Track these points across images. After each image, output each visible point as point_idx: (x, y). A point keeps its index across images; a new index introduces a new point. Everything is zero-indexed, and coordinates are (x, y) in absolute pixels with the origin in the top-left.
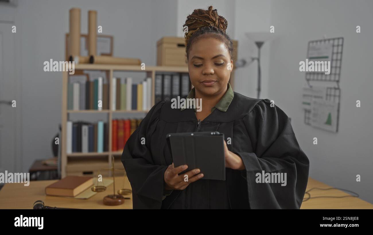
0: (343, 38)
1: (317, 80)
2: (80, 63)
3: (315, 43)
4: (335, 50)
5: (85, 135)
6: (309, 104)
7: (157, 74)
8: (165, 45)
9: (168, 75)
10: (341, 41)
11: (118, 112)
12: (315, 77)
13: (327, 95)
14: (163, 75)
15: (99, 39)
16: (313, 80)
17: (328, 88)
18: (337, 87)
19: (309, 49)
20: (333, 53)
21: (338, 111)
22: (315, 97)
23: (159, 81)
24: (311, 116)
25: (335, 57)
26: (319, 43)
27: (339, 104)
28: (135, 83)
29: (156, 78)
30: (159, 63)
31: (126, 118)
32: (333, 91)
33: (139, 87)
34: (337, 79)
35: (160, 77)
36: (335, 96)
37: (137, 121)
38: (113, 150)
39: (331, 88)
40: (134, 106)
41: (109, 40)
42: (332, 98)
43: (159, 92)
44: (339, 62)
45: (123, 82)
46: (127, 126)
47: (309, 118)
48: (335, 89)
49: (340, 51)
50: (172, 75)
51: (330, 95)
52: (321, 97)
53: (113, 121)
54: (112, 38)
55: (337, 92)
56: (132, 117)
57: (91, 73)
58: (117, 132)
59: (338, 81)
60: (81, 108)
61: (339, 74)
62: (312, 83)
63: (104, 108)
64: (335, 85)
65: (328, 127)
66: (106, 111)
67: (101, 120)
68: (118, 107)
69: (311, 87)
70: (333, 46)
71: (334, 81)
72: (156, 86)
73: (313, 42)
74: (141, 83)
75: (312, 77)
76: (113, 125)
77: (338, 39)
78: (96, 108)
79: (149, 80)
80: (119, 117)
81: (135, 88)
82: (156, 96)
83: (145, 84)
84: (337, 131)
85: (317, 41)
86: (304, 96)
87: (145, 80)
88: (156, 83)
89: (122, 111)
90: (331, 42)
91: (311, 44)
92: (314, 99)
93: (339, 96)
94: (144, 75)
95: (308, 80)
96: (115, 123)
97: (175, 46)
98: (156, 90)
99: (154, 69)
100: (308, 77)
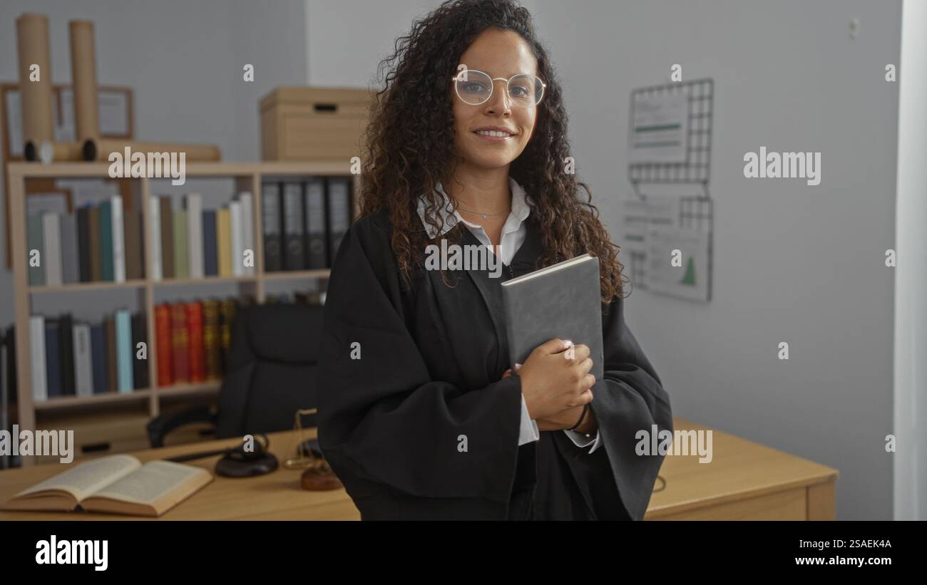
0: (711, 81)
1: (657, 181)
2: (57, 160)
3: (646, 94)
4: (695, 111)
5: (82, 349)
6: (640, 239)
7: (266, 181)
8: (282, 109)
9: (293, 183)
10: (707, 86)
11: (170, 282)
12: (653, 174)
13: (682, 215)
14: (281, 184)
15: (103, 96)
16: (648, 181)
17: (683, 199)
18: (703, 194)
19: (633, 107)
20: (691, 117)
21: (710, 251)
22: (655, 221)
23: (271, 200)
24: (647, 266)
25: (695, 126)
26: (656, 93)
27: (711, 236)
28: (210, 206)
29: (263, 193)
30: (269, 154)
31: (188, 297)
32: (695, 204)
33: (222, 217)
34: (703, 175)
35: (274, 190)
36: (700, 216)
37: (219, 305)
38: (161, 384)
39: (690, 200)
40: (211, 265)
41: (122, 98)
42: (695, 222)
43: (272, 228)
44: (705, 137)
45: (176, 205)
46: (195, 318)
47: (642, 273)
48: (701, 200)
49: (706, 110)
50: (304, 182)
51: (690, 216)
52: (667, 222)
53: (157, 309)
54: (129, 94)
55: (705, 207)
56: (205, 296)
57: (76, 186)
58: (171, 337)
59: (705, 182)
60: (66, 279)
61: (708, 166)
62: (644, 189)
63: (129, 275)
64: (697, 190)
65: (687, 291)
66: (136, 284)
67: (124, 309)
68: (169, 270)
69: (643, 198)
70: (691, 99)
71: (697, 181)
72: (263, 214)
73: (641, 91)
74: (226, 207)
75: (644, 174)
76: (158, 320)
77: (701, 82)
78: (110, 276)
79: (246, 198)
80: (172, 298)
81: (209, 220)
82: (267, 239)
83: (235, 208)
84: (710, 297)
85: (651, 90)
86: (629, 220)
87: (236, 198)
88: (263, 206)
89: (179, 281)
90: (685, 90)
91: (638, 97)
92: (651, 227)
93: (711, 217)
94: (230, 186)
95: (635, 182)
96: (164, 314)
97: (309, 109)
98: (264, 224)
99: (258, 168)
100: (635, 174)
